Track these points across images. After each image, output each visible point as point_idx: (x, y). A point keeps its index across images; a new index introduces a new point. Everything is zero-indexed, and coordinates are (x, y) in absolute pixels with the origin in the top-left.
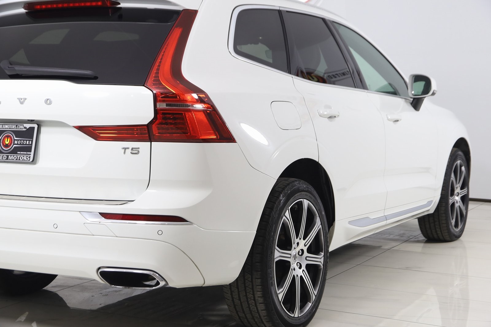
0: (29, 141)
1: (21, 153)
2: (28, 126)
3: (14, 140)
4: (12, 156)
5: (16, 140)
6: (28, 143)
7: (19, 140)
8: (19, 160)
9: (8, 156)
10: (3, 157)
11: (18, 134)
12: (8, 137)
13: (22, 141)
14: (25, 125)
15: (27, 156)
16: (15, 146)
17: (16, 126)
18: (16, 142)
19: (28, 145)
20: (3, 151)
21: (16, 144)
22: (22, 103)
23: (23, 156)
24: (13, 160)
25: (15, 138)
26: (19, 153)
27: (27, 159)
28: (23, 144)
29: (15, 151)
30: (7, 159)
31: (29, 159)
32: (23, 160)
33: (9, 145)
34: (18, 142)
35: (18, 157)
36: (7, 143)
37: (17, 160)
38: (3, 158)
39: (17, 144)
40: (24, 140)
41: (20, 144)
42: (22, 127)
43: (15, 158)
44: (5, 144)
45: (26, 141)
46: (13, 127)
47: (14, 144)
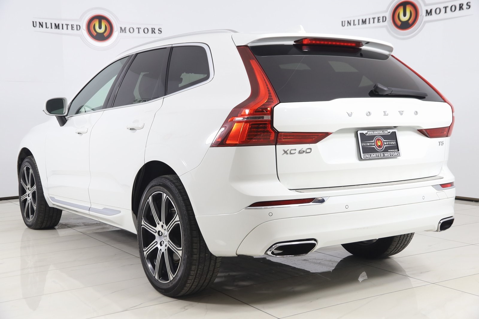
0: (394, 141)
1: (391, 151)
2: (391, 131)
3: (384, 142)
4: (387, 154)
5: (385, 142)
6: (393, 143)
7: (387, 141)
8: (393, 156)
9: (384, 154)
10: (380, 154)
11: (385, 137)
12: (379, 140)
13: (389, 142)
14: (389, 131)
15: (397, 152)
16: (385, 146)
17: (383, 132)
18: (385, 143)
19: (393, 144)
20: (379, 151)
21: (385, 145)
22: (402, 114)
23: (394, 153)
24: (388, 156)
25: (384, 141)
26: (389, 151)
27: (397, 154)
28: (390, 144)
29: (386, 150)
30: (384, 156)
31: (399, 154)
32: (395, 155)
33: (381, 146)
34: (386, 143)
35: (391, 153)
36: (379, 144)
37: (391, 156)
38: (381, 156)
39: (387, 145)
40: (390, 141)
41: (388, 144)
42: (386, 132)
43: (389, 154)
44: (378, 146)
45: (392, 141)
46: (381, 132)
47: (384, 145)
